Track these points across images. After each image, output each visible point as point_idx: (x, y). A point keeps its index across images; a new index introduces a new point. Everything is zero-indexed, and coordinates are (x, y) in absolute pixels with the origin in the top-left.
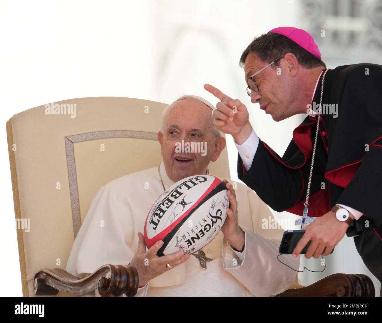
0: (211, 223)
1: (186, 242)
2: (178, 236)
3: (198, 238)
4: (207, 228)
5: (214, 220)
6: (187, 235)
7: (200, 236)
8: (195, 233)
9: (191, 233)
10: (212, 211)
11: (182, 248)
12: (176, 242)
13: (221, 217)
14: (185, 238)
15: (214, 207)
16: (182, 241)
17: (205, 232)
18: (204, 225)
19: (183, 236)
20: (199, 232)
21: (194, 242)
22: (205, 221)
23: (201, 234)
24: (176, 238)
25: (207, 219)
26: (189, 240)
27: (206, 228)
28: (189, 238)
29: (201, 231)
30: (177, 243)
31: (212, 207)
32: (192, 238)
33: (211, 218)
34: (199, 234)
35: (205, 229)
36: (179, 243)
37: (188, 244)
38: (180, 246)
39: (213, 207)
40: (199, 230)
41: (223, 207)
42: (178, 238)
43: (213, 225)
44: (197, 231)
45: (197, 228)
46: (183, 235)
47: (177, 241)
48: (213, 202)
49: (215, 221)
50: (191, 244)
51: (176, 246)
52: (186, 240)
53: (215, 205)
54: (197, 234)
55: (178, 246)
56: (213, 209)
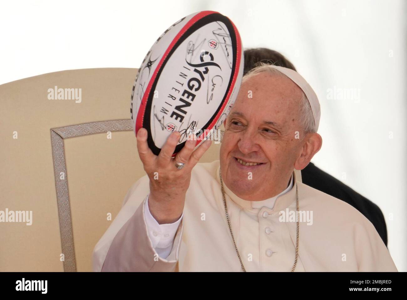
0: (198, 76)
1: (172, 116)
2: (155, 113)
3: (188, 104)
4: (193, 86)
5: (202, 69)
6: (167, 107)
7: (189, 100)
8: (178, 99)
9: (170, 100)
10: (191, 58)
11: (174, 129)
12: (158, 122)
13: (214, 61)
14: (166, 112)
15: (193, 51)
16: (164, 117)
17: (193, 92)
18: (185, 81)
19: (163, 110)
20: (183, 95)
21: (185, 113)
22: (184, 75)
23: (188, 97)
24: (155, 117)
25: (185, 72)
26: (174, 113)
27: (191, 85)
28: (172, 109)
29: (185, 92)
30: (161, 123)
31: (189, 53)
32: (178, 108)
33: (193, 68)
34: (185, 98)
35: (191, 88)
36: (163, 121)
37: (176, 119)
38: (168, 126)
39: (191, 51)
40: (182, 92)
41: (212, 47)
42: (157, 115)
43: (203, 79)
44: (179, 96)
45: (176, 90)
46: (160, 109)
47: (160, 121)
48: (190, 44)
49: (205, 70)
50: (182, 118)
51: (163, 129)
52: (170, 113)
53: (193, 48)
54: (181, 100)
55: (166, 128)
56: (193, 55)
